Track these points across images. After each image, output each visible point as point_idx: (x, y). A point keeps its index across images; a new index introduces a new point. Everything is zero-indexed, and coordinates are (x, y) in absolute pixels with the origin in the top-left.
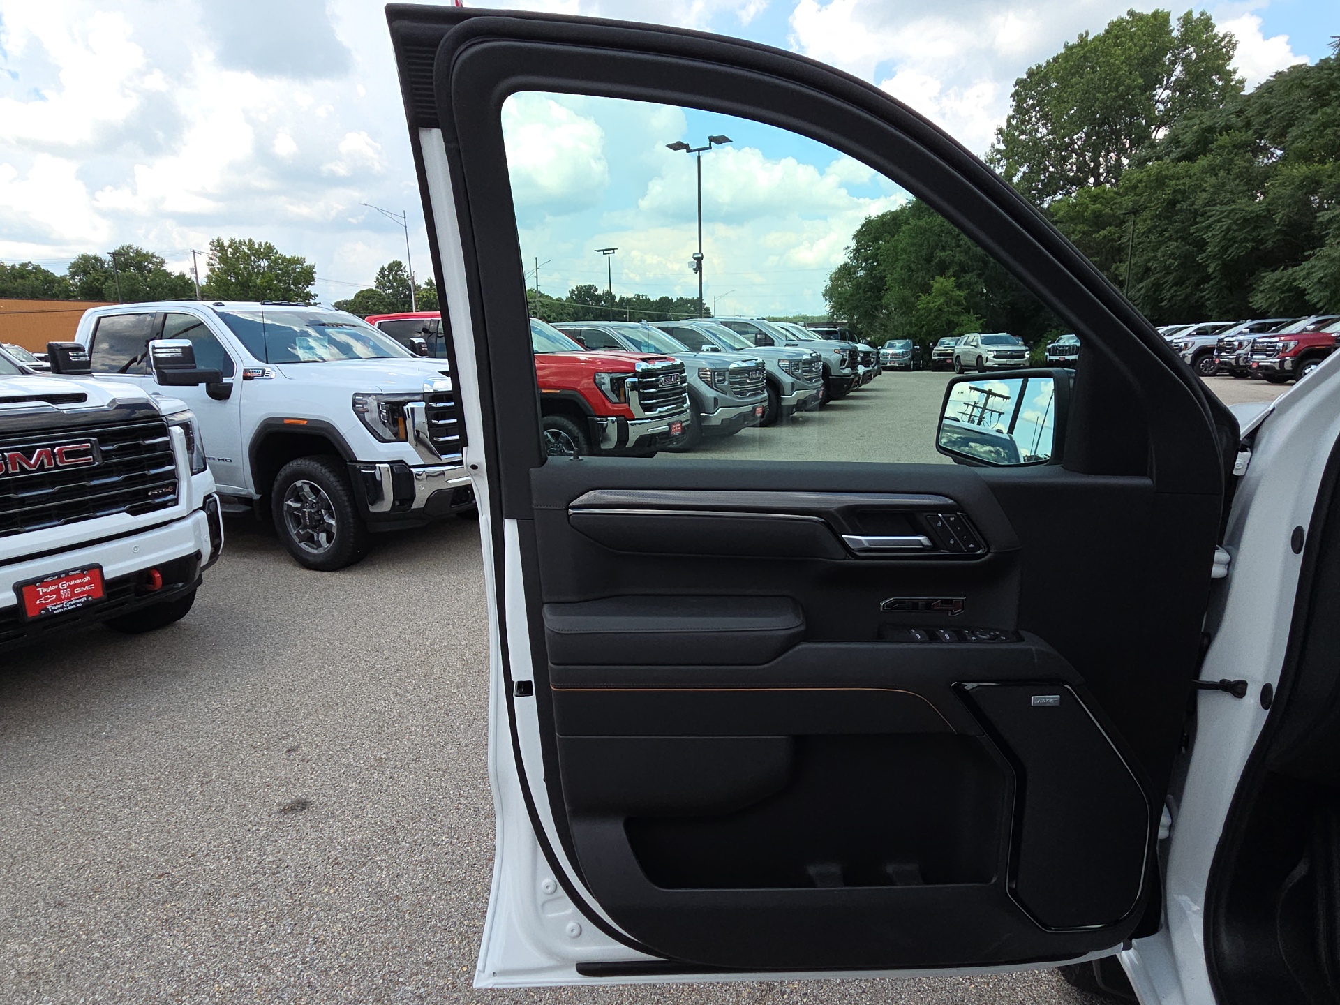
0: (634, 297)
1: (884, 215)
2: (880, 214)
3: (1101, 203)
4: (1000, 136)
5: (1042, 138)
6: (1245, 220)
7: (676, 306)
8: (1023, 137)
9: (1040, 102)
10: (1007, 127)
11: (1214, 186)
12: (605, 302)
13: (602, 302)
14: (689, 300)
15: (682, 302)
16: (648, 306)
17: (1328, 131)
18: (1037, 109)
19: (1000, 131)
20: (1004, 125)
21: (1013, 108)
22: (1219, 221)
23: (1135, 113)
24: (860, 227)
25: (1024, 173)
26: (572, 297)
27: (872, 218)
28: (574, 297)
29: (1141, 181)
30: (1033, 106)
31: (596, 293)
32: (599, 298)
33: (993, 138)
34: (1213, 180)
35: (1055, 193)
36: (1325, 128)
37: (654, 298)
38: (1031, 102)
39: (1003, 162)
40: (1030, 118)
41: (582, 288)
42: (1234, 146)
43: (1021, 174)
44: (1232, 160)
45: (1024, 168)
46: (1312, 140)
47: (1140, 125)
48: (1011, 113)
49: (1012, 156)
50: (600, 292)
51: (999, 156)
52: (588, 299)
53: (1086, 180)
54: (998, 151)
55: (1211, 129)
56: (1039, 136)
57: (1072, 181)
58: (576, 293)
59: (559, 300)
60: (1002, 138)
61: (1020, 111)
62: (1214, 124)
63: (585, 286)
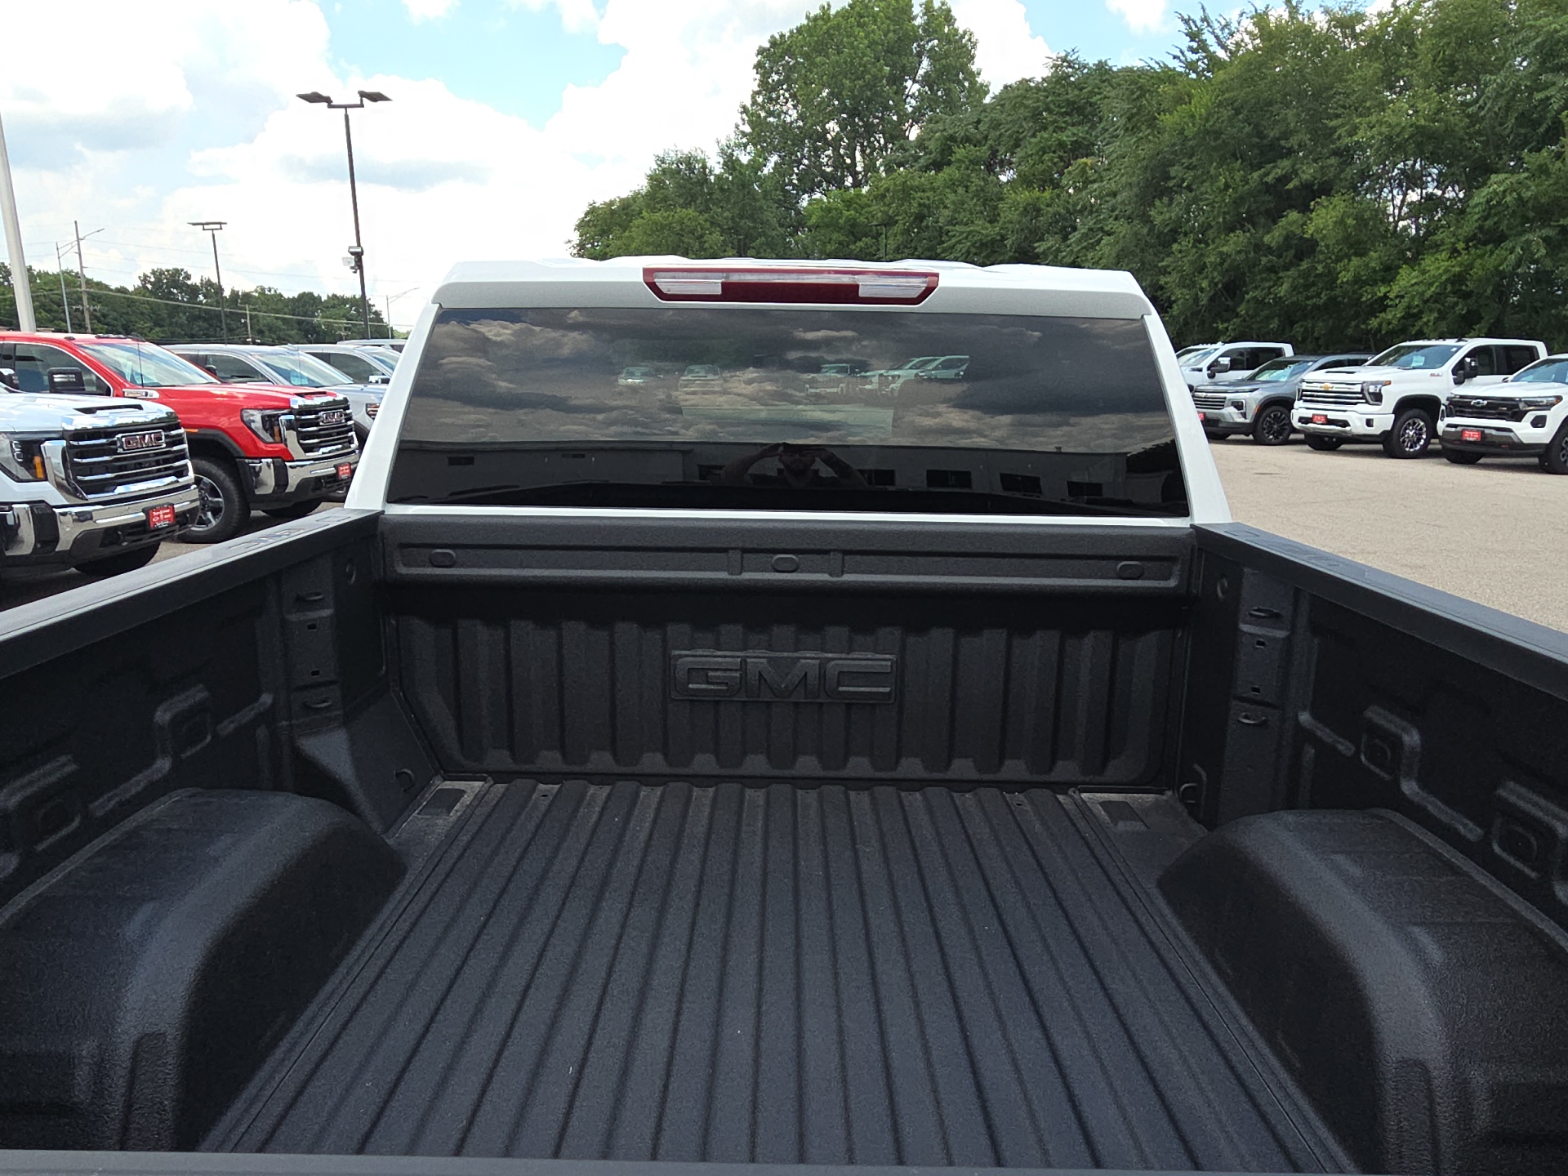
0: (256, 291)
1: (612, 203)
2: (608, 201)
3: (855, 209)
4: (744, 116)
5: (792, 123)
6: (982, 244)
7: (328, 307)
8: (771, 119)
9: (787, 79)
10: (752, 105)
11: (953, 203)
12: (205, 297)
13: (201, 297)
14: (348, 299)
15: (336, 302)
16: (280, 306)
17: (1046, 157)
18: (785, 87)
19: (745, 110)
20: (748, 103)
21: (758, 82)
22: (959, 242)
23: (887, 108)
24: (583, 216)
25: (776, 163)
26: (144, 287)
27: (597, 205)
28: (149, 286)
29: (887, 190)
30: (780, 83)
31: (189, 282)
32: (193, 291)
33: (737, 118)
34: (952, 197)
35: (813, 191)
36: (1044, 153)
37: (290, 292)
38: (775, 77)
39: (750, 148)
40: (778, 98)
41: (162, 272)
42: (970, 161)
43: (772, 165)
44: (969, 176)
45: (774, 159)
46: (1034, 164)
47: (891, 122)
48: (757, 89)
49: (759, 142)
50: (195, 280)
51: (745, 140)
52: (175, 291)
53: (843, 177)
54: (744, 134)
55: (952, 138)
56: (788, 120)
57: (829, 179)
58: (153, 279)
59: (123, 290)
60: (746, 118)
61: (766, 87)
62: (955, 133)
63: (168, 271)
